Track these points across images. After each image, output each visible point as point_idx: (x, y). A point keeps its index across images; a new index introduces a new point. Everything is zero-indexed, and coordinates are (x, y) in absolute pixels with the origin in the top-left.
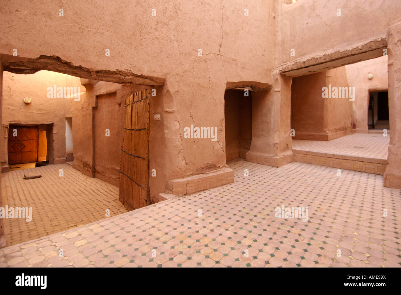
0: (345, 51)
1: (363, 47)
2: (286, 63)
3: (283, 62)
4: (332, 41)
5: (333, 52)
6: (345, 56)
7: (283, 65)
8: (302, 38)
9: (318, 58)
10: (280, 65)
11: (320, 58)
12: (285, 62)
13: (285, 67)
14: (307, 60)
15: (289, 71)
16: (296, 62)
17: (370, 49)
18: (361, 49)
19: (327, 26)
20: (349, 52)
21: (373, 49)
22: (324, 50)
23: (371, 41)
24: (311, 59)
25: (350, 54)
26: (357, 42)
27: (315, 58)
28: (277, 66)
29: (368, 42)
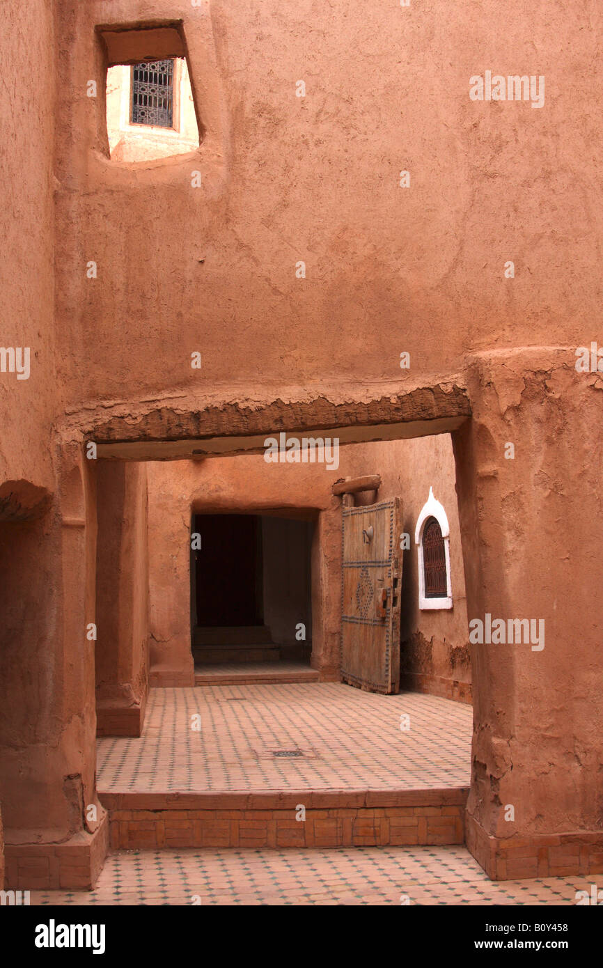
0: (346, 404)
1: (403, 403)
2: (112, 403)
3: (94, 396)
4: (296, 353)
5: (306, 399)
6: (347, 421)
7: (93, 406)
8: (180, 315)
9: (253, 408)
10: (80, 407)
11: (260, 410)
12: (105, 399)
13: (110, 422)
14: (207, 410)
15: (130, 440)
16: (154, 406)
17: (424, 415)
18: (397, 409)
19: (279, 298)
20: (362, 410)
21: (432, 417)
22: (269, 383)
23: (423, 388)
24: (224, 410)
25: (364, 417)
26: (380, 380)
27: (242, 406)
28: (69, 409)
29: (414, 387)
